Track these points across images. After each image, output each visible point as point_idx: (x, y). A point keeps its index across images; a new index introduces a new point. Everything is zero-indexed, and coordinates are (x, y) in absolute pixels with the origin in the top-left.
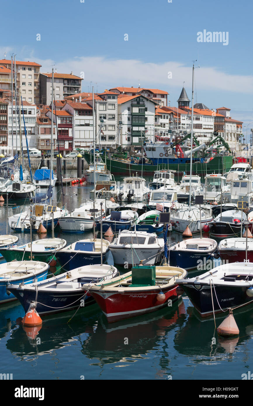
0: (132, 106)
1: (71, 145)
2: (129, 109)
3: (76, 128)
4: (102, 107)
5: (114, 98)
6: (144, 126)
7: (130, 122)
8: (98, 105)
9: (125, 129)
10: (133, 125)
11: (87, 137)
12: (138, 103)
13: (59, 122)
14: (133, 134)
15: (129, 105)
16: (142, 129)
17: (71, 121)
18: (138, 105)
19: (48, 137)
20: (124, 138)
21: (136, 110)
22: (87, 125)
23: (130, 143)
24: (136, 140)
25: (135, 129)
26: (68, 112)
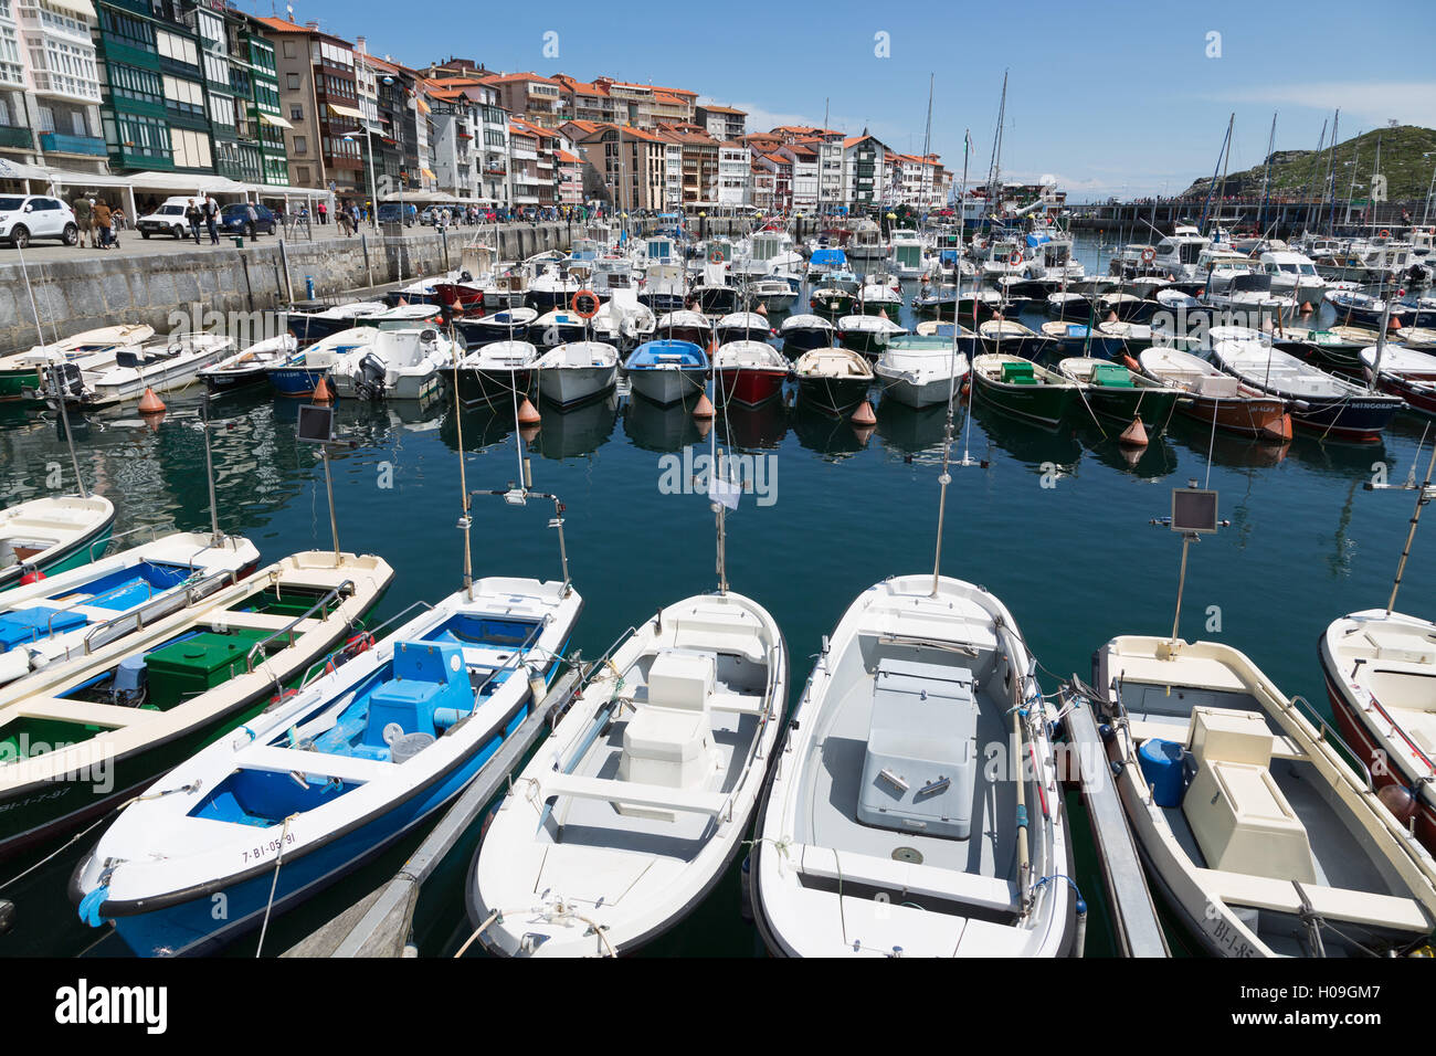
0: (860, 150)
1: (790, 201)
2: (855, 156)
3: (797, 179)
4: (827, 152)
5: (840, 140)
6: (872, 177)
7: (856, 173)
8: (822, 148)
9: (850, 180)
10: (859, 176)
11: (808, 190)
12: (866, 147)
13: (777, 170)
14: (858, 187)
15: (855, 149)
16: (869, 181)
17: (791, 170)
18: (866, 149)
19: (766, 190)
20: (849, 193)
21: (864, 156)
22: (809, 175)
23: (854, 199)
24: (862, 195)
25: (862, 181)
26: (784, 156)
